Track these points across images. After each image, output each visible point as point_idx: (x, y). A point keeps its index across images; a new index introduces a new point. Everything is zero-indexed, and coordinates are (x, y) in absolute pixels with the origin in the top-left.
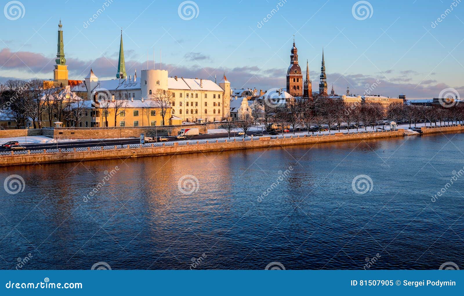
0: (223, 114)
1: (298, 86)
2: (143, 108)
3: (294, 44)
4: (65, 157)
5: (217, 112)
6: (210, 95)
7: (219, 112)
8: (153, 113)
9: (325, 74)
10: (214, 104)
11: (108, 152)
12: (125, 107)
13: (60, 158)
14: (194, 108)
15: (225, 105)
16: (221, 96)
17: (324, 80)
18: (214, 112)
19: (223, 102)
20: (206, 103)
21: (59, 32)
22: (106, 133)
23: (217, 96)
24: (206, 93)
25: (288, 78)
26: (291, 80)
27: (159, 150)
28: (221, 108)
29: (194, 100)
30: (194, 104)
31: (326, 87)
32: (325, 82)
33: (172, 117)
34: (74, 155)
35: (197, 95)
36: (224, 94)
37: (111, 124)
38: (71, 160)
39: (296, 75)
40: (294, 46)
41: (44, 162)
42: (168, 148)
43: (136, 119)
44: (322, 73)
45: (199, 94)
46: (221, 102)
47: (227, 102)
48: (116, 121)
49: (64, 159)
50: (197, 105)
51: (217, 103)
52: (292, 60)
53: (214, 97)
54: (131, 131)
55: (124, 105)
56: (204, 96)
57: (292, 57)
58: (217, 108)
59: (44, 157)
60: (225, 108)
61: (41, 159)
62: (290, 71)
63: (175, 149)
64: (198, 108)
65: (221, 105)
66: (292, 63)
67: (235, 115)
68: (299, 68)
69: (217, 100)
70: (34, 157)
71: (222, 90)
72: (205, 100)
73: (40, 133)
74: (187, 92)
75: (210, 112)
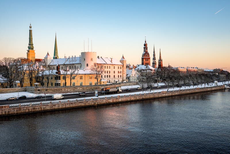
0: (123, 78)
1: (148, 63)
2: (85, 74)
3: (145, 41)
4: (54, 107)
5: (120, 76)
6: (116, 67)
7: (121, 77)
8: (91, 78)
9: (155, 57)
10: (119, 72)
11: (80, 103)
12: (77, 74)
13: (51, 108)
14: (108, 74)
15: (124, 72)
16: (122, 68)
17: (155, 61)
18: (118, 77)
19: (123, 71)
20: (114, 71)
21: (30, 30)
22: (67, 90)
23: (120, 68)
24: (114, 66)
25: (143, 59)
26: (145, 60)
27: (109, 100)
28: (121, 74)
29: (109, 70)
30: (108, 72)
31: (156, 64)
32: (155, 62)
33: (101, 80)
34: (59, 106)
35: (110, 67)
36: (123, 66)
37: (68, 84)
38: (58, 109)
39: (147, 57)
40: (146, 42)
41: (41, 111)
42: (114, 99)
43: (81, 81)
44: (154, 57)
45: (111, 66)
46: (122, 71)
47: (125, 71)
48: (71, 82)
49: (54, 109)
50: (110, 73)
51: (120, 71)
52: (144, 50)
53: (119, 68)
54: (81, 88)
55: (76, 72)
56: (113, 67)
57: (144, 48)
58: (120, 74)
59: (41, 108)
60: (124, 75)
61: (39, 109)
62: (144, 55)
63: (118, 99)
64: (111, 74)
65: (122, 73)
66: (144, 51)
67: (129, 78)
68: (148, 54)
69: (120, 70)
70: (34, 108)
71: (122, 64)
72: (114, 70)
73: (24, 90)
74: (105, 65)
75: (116, 76)
